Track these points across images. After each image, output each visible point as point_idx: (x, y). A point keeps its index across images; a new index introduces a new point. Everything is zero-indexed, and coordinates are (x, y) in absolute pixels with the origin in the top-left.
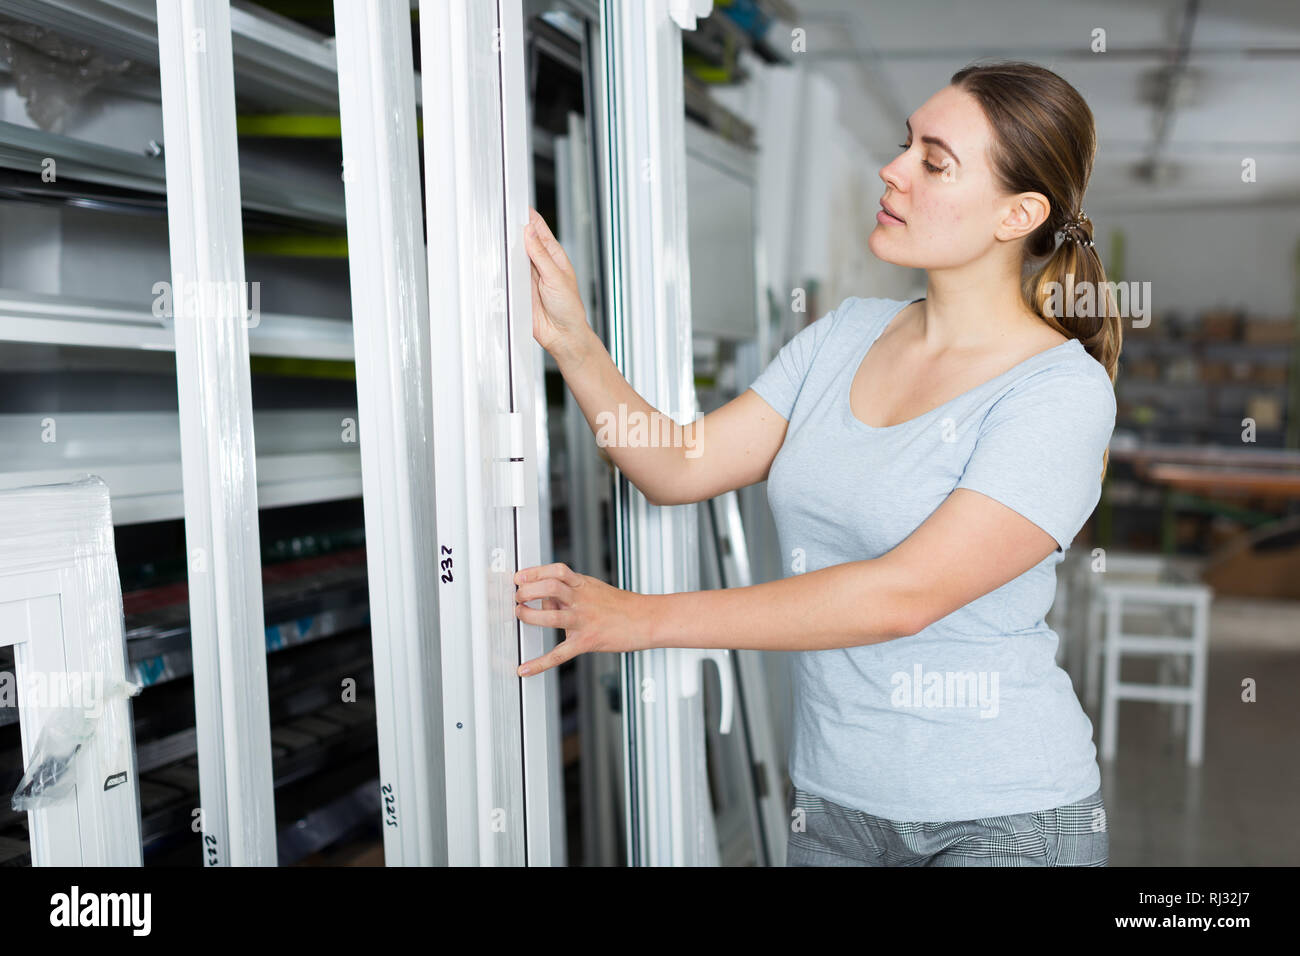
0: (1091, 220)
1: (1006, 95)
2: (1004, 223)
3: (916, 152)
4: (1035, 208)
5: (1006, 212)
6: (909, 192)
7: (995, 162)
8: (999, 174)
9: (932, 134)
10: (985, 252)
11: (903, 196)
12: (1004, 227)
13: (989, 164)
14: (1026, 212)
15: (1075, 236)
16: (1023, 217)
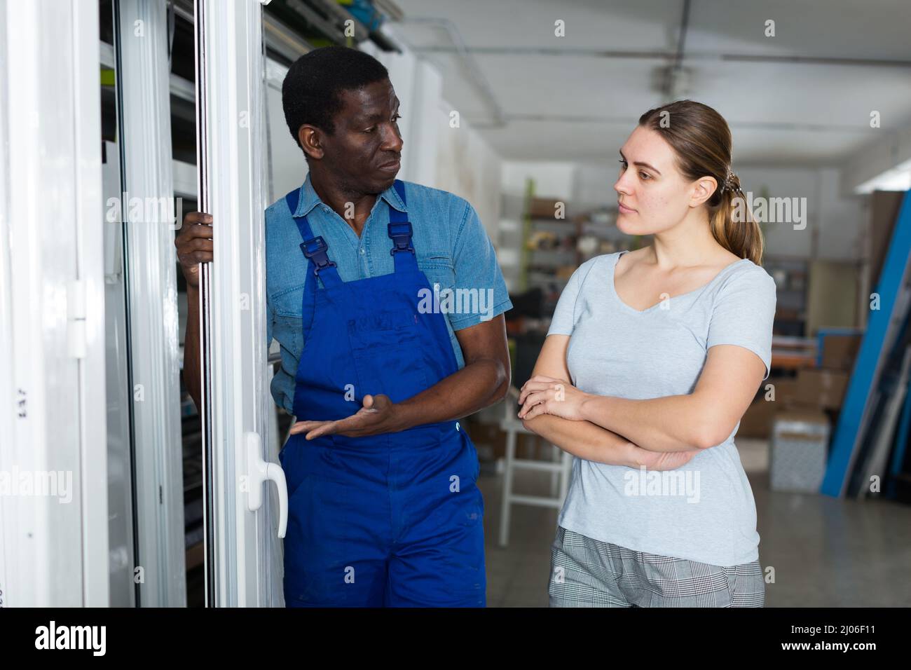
0: (737, 175)
1: (676, 127)
2: (693, 197)
3: (632, 171)
4: (708, 185)
5: (692, 191)
6: (634, 194)
7: (680, 168)
8: (684, 174)
9: (640, 160)
10: (686, 214)
11: (631, 197)
12: (694, 200)
13: (677, 170)
14: (705, 189)
15: (730, 187)
16: (703, 191)
